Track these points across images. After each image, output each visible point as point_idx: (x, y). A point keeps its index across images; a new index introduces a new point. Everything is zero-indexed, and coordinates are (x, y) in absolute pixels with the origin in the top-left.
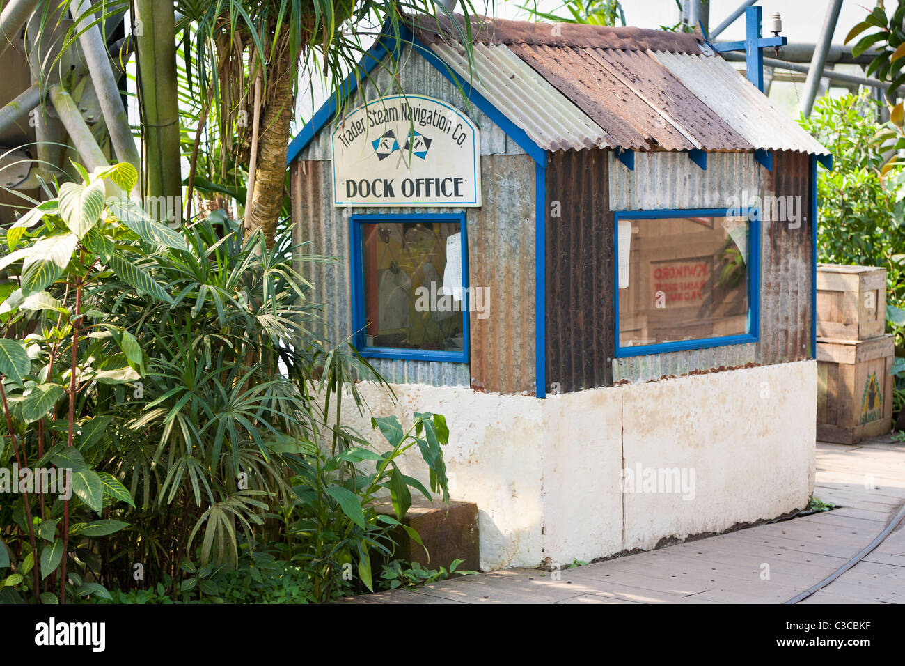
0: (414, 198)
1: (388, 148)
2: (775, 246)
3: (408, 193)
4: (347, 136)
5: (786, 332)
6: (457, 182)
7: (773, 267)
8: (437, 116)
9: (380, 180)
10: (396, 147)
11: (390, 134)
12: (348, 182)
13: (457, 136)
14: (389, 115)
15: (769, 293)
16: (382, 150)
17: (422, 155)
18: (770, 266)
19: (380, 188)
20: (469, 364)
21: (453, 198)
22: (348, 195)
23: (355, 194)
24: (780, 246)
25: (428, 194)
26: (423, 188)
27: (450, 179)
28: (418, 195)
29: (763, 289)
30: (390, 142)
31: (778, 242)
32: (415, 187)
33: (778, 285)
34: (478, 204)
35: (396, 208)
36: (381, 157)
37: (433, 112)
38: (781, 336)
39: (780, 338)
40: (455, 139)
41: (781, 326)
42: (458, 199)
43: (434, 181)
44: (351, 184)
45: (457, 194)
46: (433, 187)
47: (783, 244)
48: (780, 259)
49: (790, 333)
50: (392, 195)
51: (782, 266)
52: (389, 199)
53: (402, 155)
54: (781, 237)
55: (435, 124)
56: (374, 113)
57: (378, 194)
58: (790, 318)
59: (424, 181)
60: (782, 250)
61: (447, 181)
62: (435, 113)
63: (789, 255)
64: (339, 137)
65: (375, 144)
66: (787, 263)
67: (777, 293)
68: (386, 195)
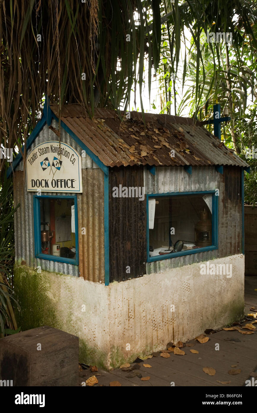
0: (56, 188)
1: (46, 165)
2: (225, 207)
3: (54, 186)
4: (31, 160)
5: (231, 243)
6: (72, 181)
7: (225, 216)
8: (64, 151)
9: (44, 180)
10: (49, 165)
11: (47, 159)
12: (32, 180)
13: (72, 160)
14: (46, 151)
15: (223, 227)
16: (44, 166)
17: (59, 169)
18: (223, 215)
19: (44, 183)
20: (78, 265)
21: (71, 189)
22: (32, 187)
23: (34, 186)
24: (227, 207)
25: (61, 187)
26: (59, 183)
27: (70, 180)
28: (58, 187)
29: (220, 225)
30: (47, 162)
31: (227, 205)
32: (56, 183)
33: (227, 223)
34: (81, 192)
35: (50, 192)
36: (44, 169)
37: (63, 148)
38: (229, 245)
39: (228, 246)
40: (71, 161)
41: (229, 241)
42: (73, 189)
43: (63, 181)
44: (33, 181)
45: (72, 187)
46: (63, 183)
47: (229, 205)
48: (228, 212)
49: (233, 244)
50: (48, 187)
51: (229, 215)
52: (47, 188)
53: (51, 169)
54: (228, 203)
55: (64, 154)
56: (41, 150)
57: (43, 186)
58: (233, 237)
59: (60, 181)
60: (229, 208)
61: (69, 181)
62: (63, 149)
63: (231, 210)
64: (29, 161)
65: (42, 163)
66: (231, 214)
67: (227, 227)
68: (46, 187)
